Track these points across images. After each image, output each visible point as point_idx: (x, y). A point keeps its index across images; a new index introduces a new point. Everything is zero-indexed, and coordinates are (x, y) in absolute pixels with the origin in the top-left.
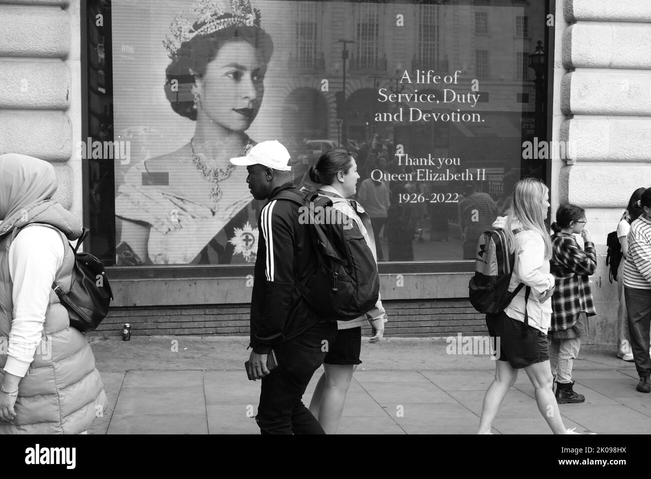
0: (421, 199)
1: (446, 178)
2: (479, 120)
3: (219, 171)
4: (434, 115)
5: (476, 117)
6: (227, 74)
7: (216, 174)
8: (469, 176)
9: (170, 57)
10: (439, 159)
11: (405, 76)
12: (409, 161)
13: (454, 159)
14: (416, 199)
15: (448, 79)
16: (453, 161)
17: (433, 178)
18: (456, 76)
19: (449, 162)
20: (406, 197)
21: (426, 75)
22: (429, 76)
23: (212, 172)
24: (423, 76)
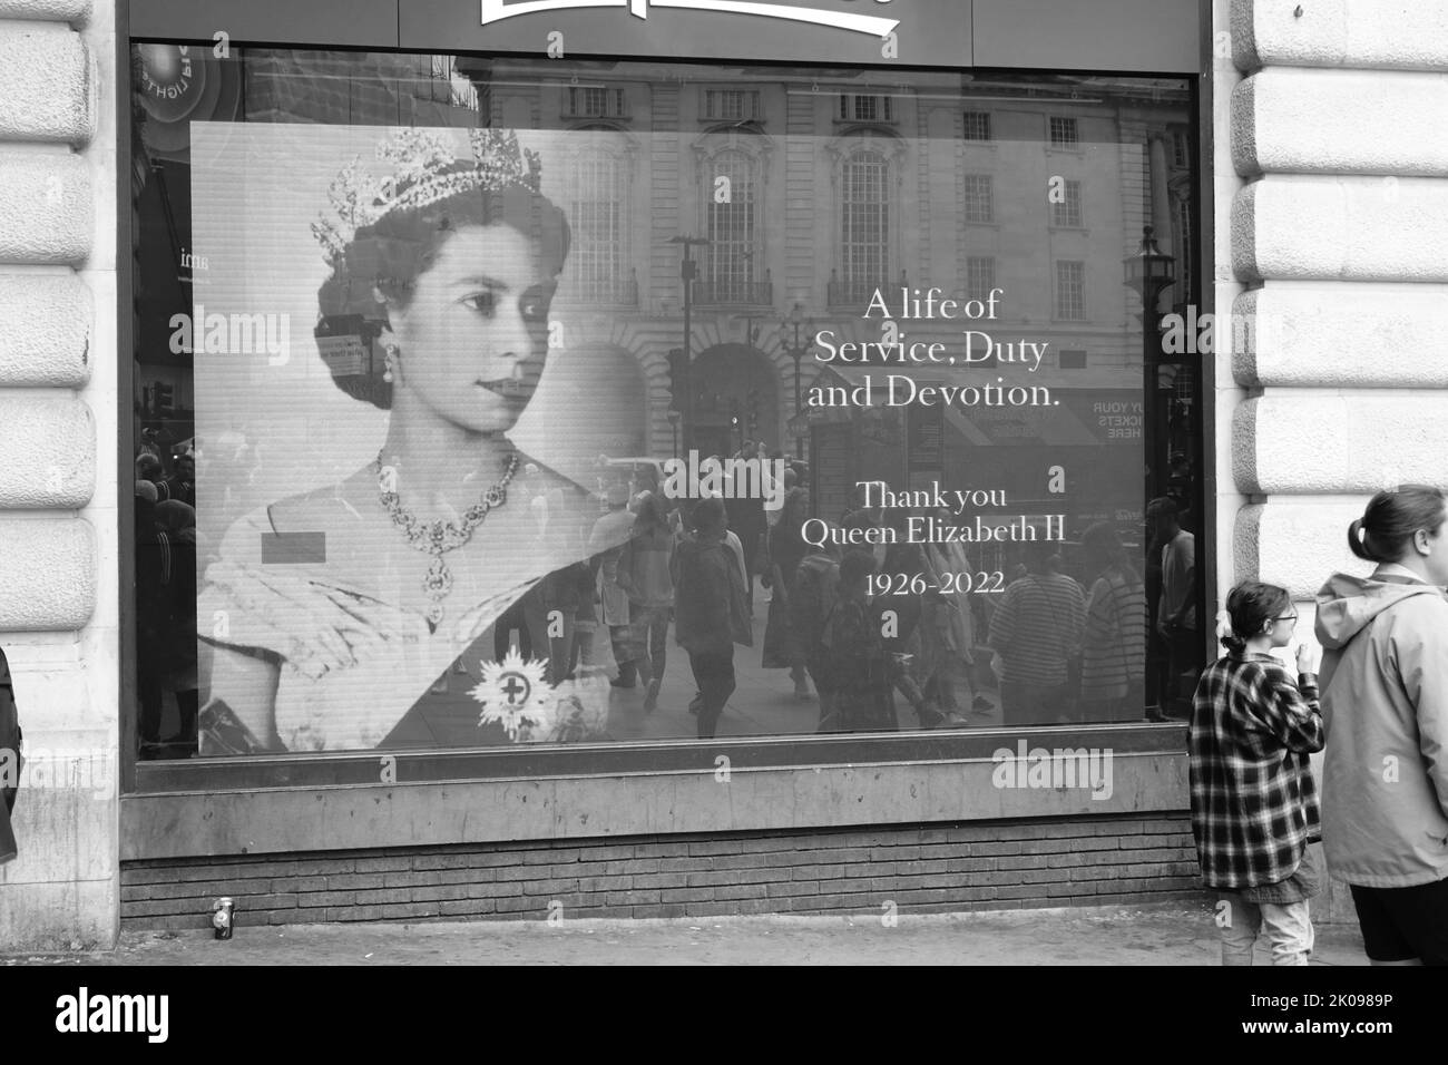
0: (918, 586)
1: (974, 536)
2: (1047, 403)
3: (444, 527)
4: (944, 389)
5: (1041, 394)
6: (462, 301)
7: (437, 534)
8: (1028, 532)
9: (329, 262)
10: (958, 493)
11: (877, 301)
12: (888, 499)
13: (993, 492)
14: (908, 586)
15: (975, 310)
16: (990, 497)
17: (944, 538)
18: (991, 301)
19: (980, 498)
20: (884, 582)
21: (923, 298)
22: (930, 301)
23: (430, 530)
24: (917, 302)
